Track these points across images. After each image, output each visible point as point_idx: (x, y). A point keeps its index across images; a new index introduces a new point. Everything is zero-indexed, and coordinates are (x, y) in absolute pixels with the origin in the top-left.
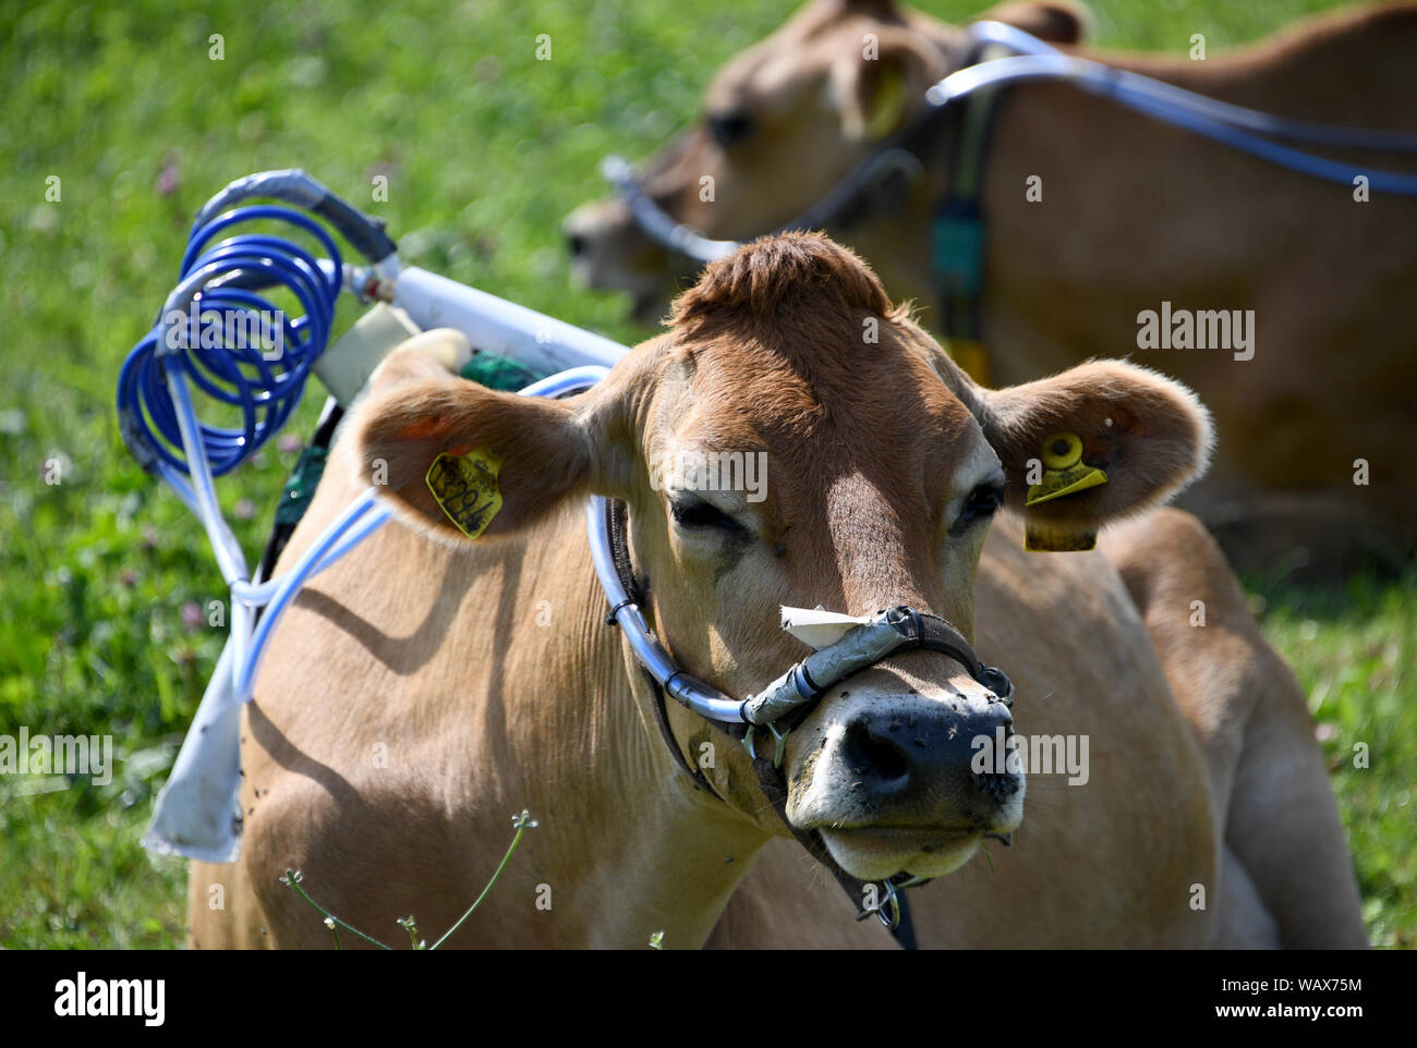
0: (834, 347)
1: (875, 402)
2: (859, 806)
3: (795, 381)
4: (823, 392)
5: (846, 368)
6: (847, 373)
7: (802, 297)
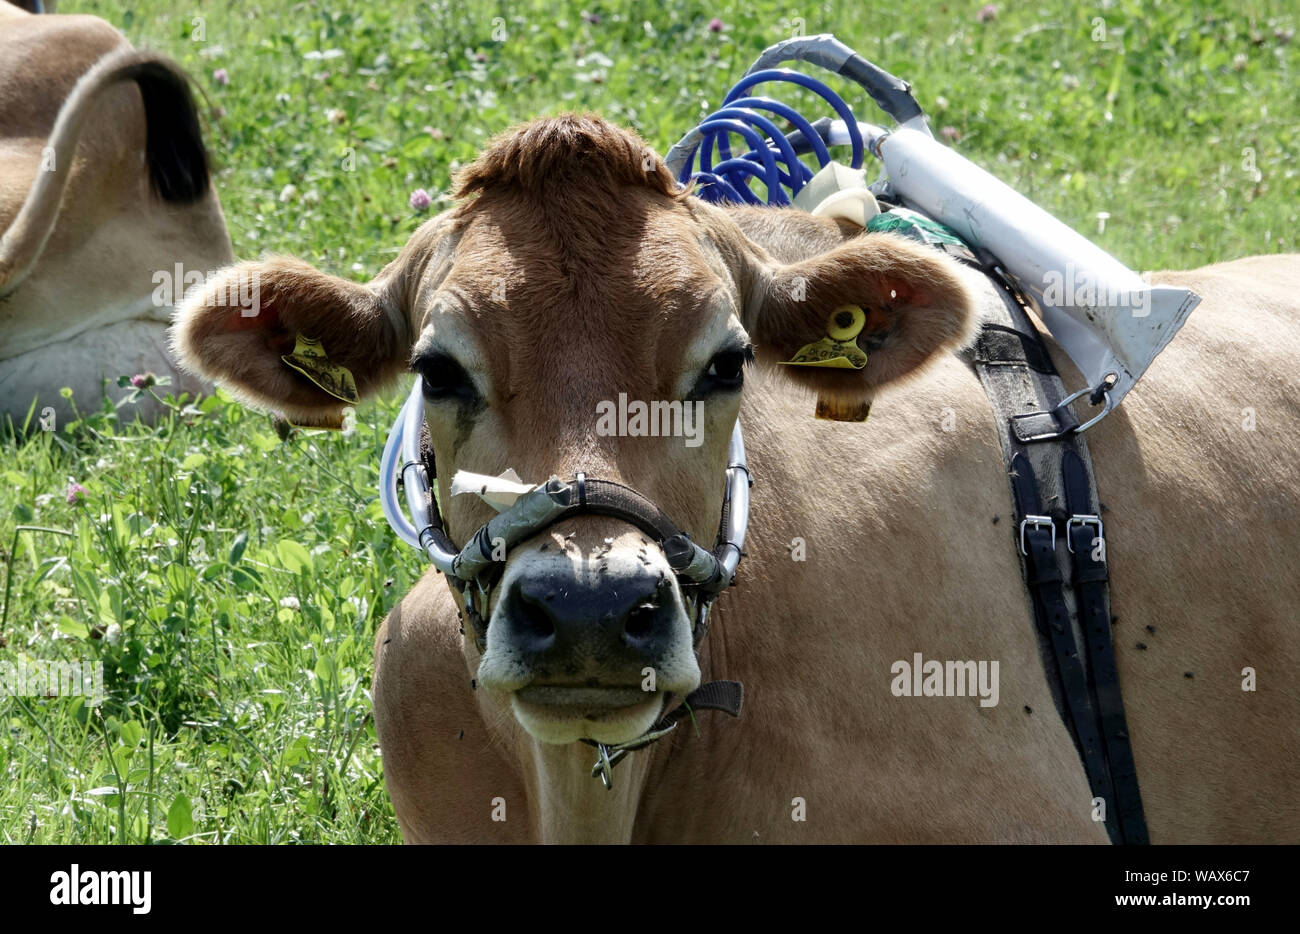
0: (591, 221)
1: (622, 277)
2: (515, 665)
3: (547, 254)
4: (573, 265)
5: (601, 243)
6: (600, 247)
7: (567, 173)
